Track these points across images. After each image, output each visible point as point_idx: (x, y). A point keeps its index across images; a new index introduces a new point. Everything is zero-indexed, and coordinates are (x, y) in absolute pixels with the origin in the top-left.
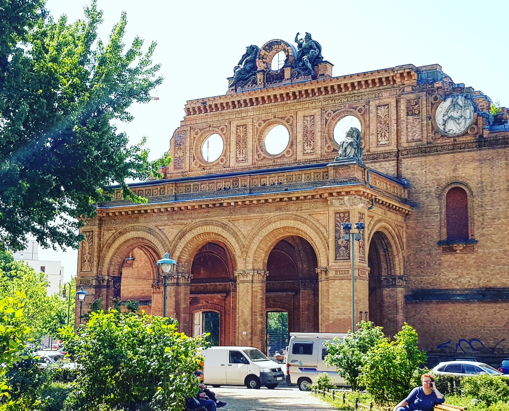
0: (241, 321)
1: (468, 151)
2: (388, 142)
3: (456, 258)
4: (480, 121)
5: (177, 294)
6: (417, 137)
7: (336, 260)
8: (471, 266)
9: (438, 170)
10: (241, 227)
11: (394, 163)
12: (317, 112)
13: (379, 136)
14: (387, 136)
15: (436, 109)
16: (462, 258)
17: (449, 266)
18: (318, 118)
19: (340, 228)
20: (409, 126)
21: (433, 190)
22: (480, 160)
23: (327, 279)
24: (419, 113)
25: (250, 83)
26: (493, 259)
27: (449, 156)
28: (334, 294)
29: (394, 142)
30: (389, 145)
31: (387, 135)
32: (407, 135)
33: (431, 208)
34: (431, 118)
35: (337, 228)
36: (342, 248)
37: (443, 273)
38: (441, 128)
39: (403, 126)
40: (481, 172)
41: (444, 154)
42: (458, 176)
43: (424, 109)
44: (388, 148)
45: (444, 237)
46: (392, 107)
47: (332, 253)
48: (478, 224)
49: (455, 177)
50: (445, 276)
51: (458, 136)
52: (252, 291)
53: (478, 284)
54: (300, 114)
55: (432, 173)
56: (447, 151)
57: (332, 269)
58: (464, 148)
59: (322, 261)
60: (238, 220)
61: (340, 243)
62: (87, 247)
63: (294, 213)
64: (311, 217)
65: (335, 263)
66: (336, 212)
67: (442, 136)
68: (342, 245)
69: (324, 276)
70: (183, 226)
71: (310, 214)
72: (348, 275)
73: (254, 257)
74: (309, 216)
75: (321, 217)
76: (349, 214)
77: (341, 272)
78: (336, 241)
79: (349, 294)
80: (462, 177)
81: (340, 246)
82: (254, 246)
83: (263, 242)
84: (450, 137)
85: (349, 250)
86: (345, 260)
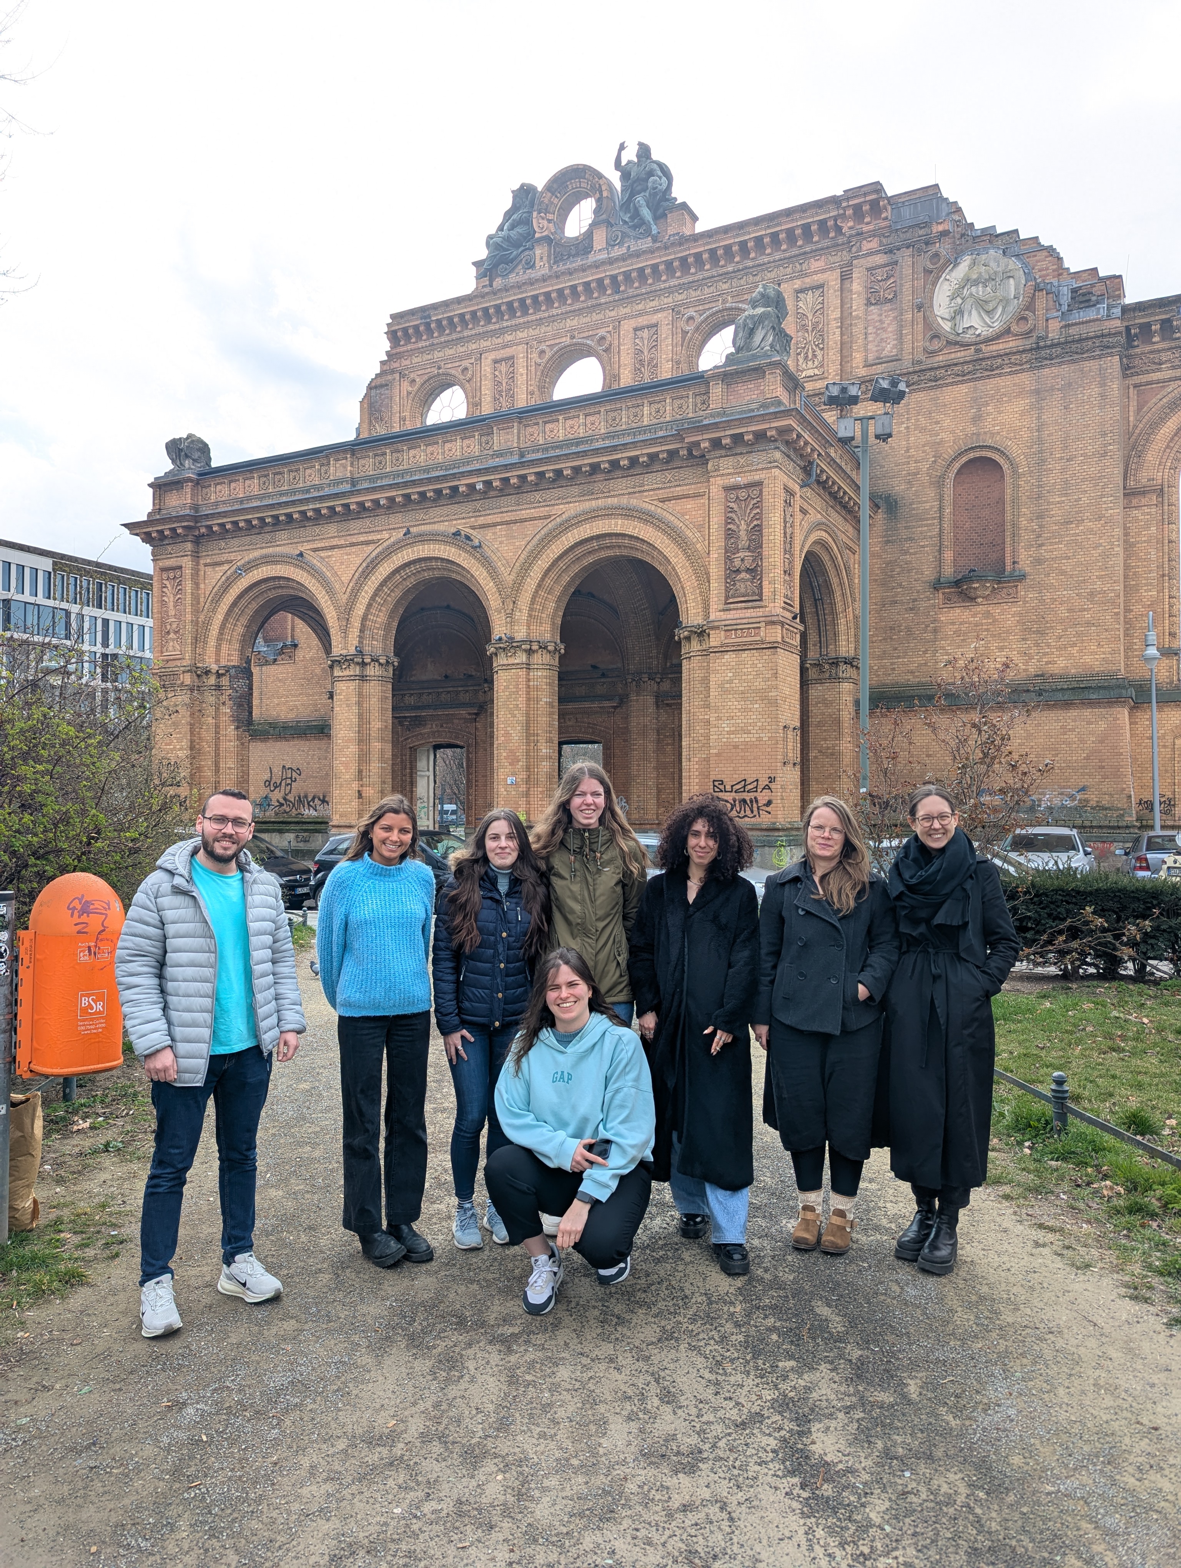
0: (503, 754)
1: (1010, 373)
2: (822, 370)
3: (974, 616)
4: (1042, 302)
5: (362, 698)
6: (889, 349)
8: (1008, 632)
9: (937, 423)
10: (501, 543)
12: (663, 318)
13: (801, 361)
14: (820, 357)
15: (934, 284)
16: (988, 614)
17: (958, 633)
18: (665, 331)
19: (738, 527)
20: (871, 330)
21: (924, 466)
22: (1037, 392)
23: (706, 653)
24: (895, 296)
25: (520, 267)
26: (1062, 612)
27: (964, 388)
28: (721, 686)
29: (834, 368)
30: (822, 377)
31: (819, 353)
32: (866, 350)
33: (918, 508)
34: (923, 307)
35: (731, 526)
36: (743, 575)
37: (943, 648)
38: (947, 326)
39: (858, 330)
40: (1039, 418)
41: (952, 384)
42: (985, 433)
43: (907, 286)
44: (819, 385)
45: (948, 571)
46: (831, 291)
47: (717, 587)
48: (1025, 537)
49: (978, 434)
50: (948, 654)
51: (988, 340)
52: (528, 687)
53: (1025, 670)
54: (627, 326)
55: (923, 430)
56: (960, 378)
57: (717, 628)
58: (1000, 367)
59: (692, 612)
60: (495, 525)
61: (737, 563)
62: (171, 604)
63: (624, 501)
64: (665, 507)
65: (724, 610)
66: (728, 489)
67: (949, 343)
68: (742, 568)
69: (695, 645)
70: (371, 547)
71: (663, 501)
72: (758, 638)
73: (531, 609)
74: (660, 504)
75: (689, 504)
76: (761, 491)
77: (739, 632)
78: (728, 559)
79: (759, 684)
80: (993, 435)
81: (738, 571)
82: (531, 584)
83: (552, 575)
84: (966, 345)
85: (761, 579)
86: (750, 604)
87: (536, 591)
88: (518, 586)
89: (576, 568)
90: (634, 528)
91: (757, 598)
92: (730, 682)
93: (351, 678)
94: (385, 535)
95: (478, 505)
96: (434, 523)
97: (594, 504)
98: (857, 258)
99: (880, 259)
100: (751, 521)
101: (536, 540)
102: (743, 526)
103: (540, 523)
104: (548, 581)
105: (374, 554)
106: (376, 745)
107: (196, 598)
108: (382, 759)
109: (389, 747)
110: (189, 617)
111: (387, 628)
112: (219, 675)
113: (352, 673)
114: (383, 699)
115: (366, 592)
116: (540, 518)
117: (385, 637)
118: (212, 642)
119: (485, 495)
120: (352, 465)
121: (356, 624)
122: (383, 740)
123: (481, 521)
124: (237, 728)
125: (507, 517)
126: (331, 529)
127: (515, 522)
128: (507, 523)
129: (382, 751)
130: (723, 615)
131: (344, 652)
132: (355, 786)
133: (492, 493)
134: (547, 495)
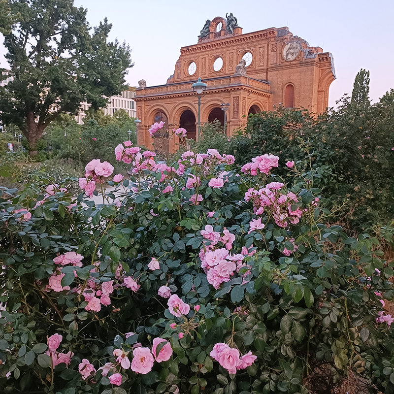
1: (295, 68)
2: (263, 64)
4: (302, 54)
6: (275, 62)
9: (283, 77)
11: (265, 74)
12: (234, 51)
13: (260, 62)
15: (283, 49)
18: (234, 54)
20: (272, 57)
21: (280, 86)
22: (300, 72)
23: (230, 126)
24: (276, 51)
27: (288, 70)
29: (265, 64)
30: (263, 66)
31: (263, 61)
32: (271, 61)
33: (279, 94)
36: (236, 113)
39: (270, 57)
40: (300, 77)
41: (286, 69)
43: (279, 49)
44: (263, 67)
46: (266, 48)
47: (232, 114)
48: (297, 101)
49: (289, 80)
51: (292, 61)
54: (228, 52)
57: (231, 122)
61: (235, 110)
63: (217, 98)
65: (232, 119)
66: (233, 97)
67: (286, 61)
69: (228, 124)
71: (223, 98)
72: (237, 124)
73: (202, 117)
75: (228, 99)
76: (239, 98)
78: (233, 109)
80: (292, 80)
84: (288, 62)
86: (236, 118)
90: (219, 103)
91: (238, 117)
94: (177, 102)
96: (186, 100)
97: (213, 98)
98: (270, 42)
99: (274, 43)
102: (236, 104)
104: (205, 111)
105: (175, 105)
107: (144, 112)
110: (143, 116)
111: (178, 118)
112: (149, 127)
113: (172, 127)
115: (174, 112)
117: (178, 120)
118: (147, 121)
120: (172, 88)
121: (172, 118)
131: (170, 123)
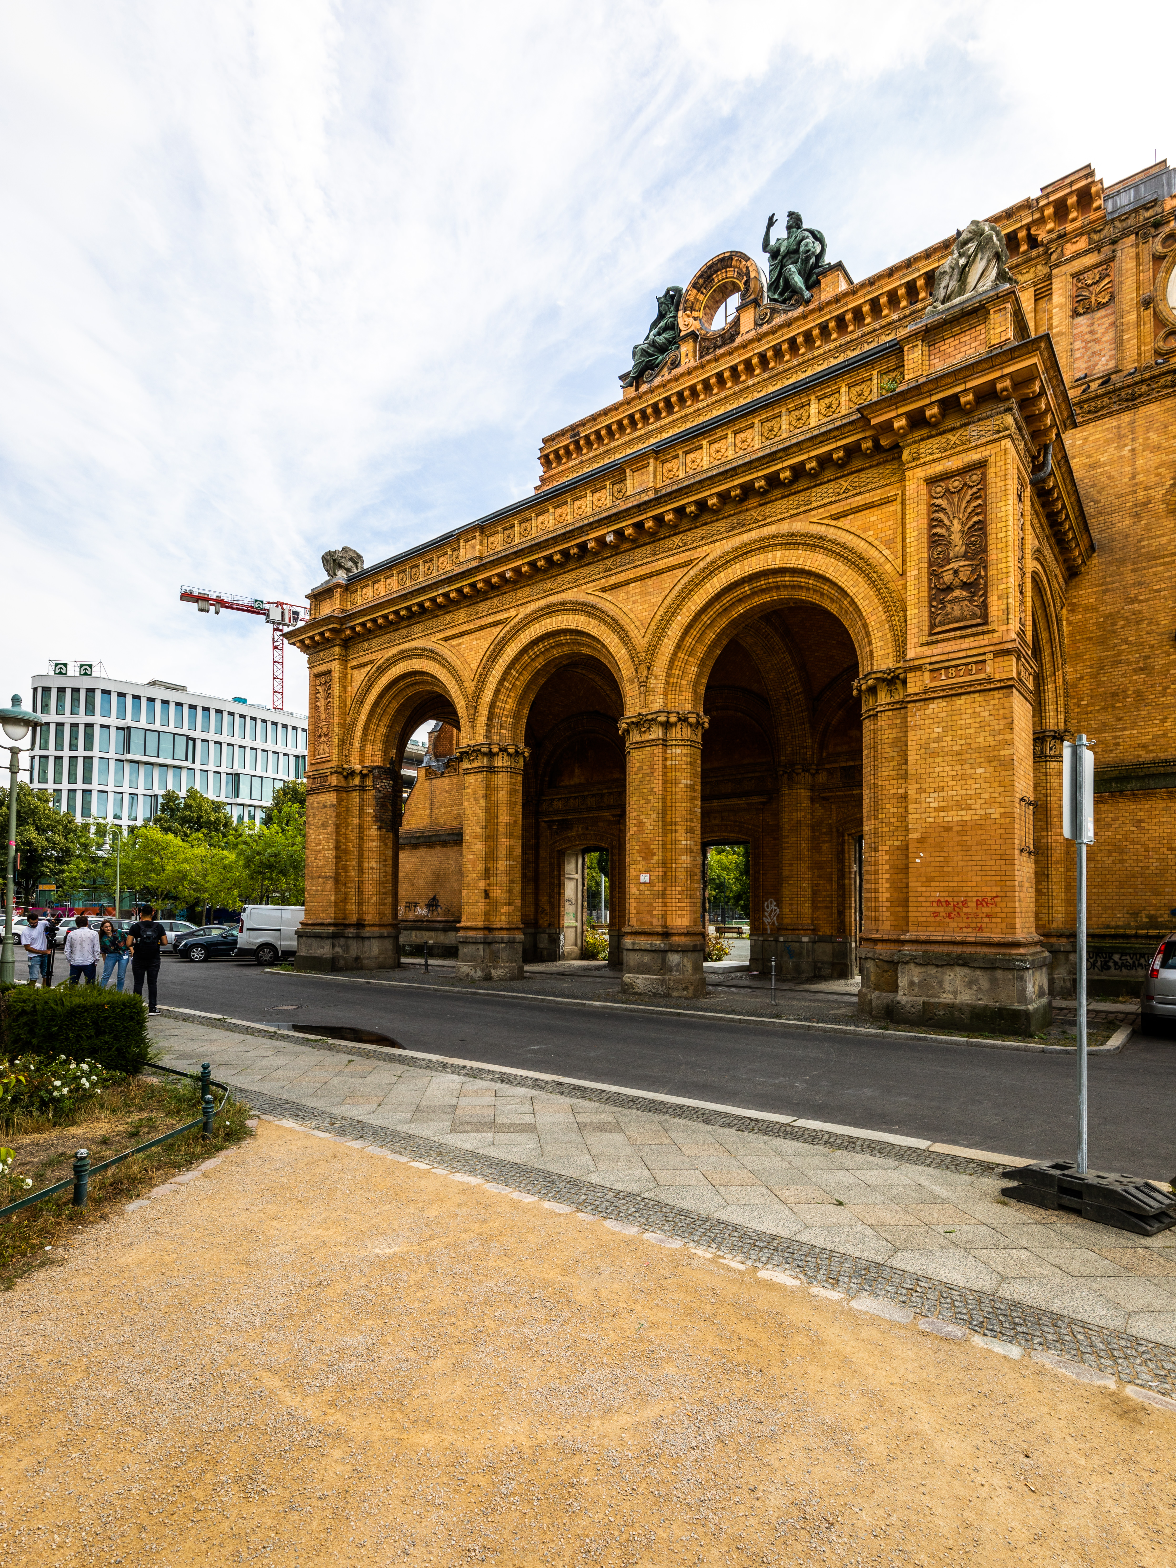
0: (637, 847)
5: (489, 791)
6: (1104, 363)
7: (931, 634)
10: (634, 602)
19: (948, 529)
20: (1078, 344)
23: (901, 706)
28: (925, 746)
33: (1149, 545)
34: (1152, 301)
35: (938, 530)
36: (957, 593)
43: (1129, 283)
52: (665, 767)
55: (1155, 449)
57: (919, 668)
59: (878, 654)
60: (627, 583)
61: (948, 578)
62: (322, 708)
63: (785, 527)
64: (839, 524)
65: (928, 644)
66: (931, 481)
68: (957, 582)
69: (883, 697)
70: (500, 627)
71: (837, 517)
72: (983, 676)
73: (668, 675)
74: (833, 523)
75: (873, 516)
76: (984, 475)
77: (952, 671)
78: (934, 574)
79: (984, 739)
81: (949, 589)
82: (668, 645)
83: (694, 632)
85: (985, 595)
86: (968, 631)
87: (675, 654)
88: (653, 649)
89: (723, 622)
90: (798, 558)
91: (979, 621)
92: (939, 739)
93: (479, 770)
94: (513, 612)
95: (609, 562)
96: (563, 591)
97: (745, 538)
98: (1057, 266)
99: (1089, 260)
100: (969, 518)
101: (675, 592)
102: (956, 527)
103: (679, 573)
104: (688, 640)
105: (501, 634)
106: (504, 841)
107: (343, 701)
108: (510, 856)
109: (518, 844)
110: (336, 719)
111: (517, 715)
112: (363, 776)
113: (479, 764)
114: (512, 792)
115: (494, 677)
116: (680, 566)
117: (515, 726)
118: (357, 743)
119: (615, 550)
120: (481, 543)
121: (484, 711)
122: (511, 836)
123: (613, 580)
124: (380, 828)
125: (641, 571)
126: (461, 615)
127: (650, 575)
128: (641, 578)
129: (510, 848)
130: (926, 651)
131: (472, 743)
132: (482, 885)
133: (625, 546)
134: (687, 537)
